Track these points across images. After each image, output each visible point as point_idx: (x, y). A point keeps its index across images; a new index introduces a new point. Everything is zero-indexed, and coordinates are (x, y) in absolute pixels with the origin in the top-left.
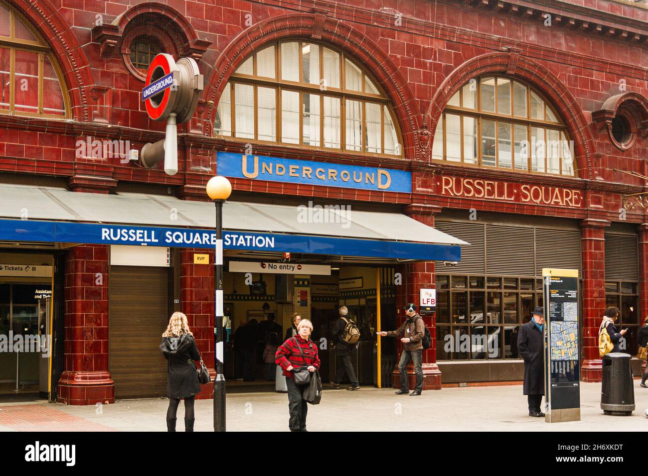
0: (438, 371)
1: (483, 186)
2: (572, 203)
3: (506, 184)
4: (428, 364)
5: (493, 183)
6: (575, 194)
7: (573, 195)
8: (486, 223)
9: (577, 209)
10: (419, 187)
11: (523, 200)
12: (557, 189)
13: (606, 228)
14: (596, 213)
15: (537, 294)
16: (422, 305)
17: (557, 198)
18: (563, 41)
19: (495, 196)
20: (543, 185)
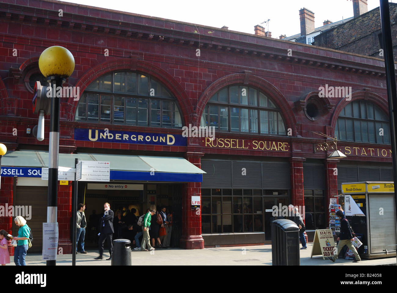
0: (202, 239)
1: (230, 142)
2: (283, 149)
3: (243, 141)
4: (196, 236)
5: (235, 140)
6: (285, 144)
7: (283, 145)
8: (233, 161)
9: (286, 152)
10: (191, 143)
11: (254, 148)
12: (274, 142)
13: (304, 162)
14: (297, 154)
15: (264, 197)
16: (192, 205)
17: (274, 146)
18: (276, 67)
19: (237, 147)
20: (266, 140)
